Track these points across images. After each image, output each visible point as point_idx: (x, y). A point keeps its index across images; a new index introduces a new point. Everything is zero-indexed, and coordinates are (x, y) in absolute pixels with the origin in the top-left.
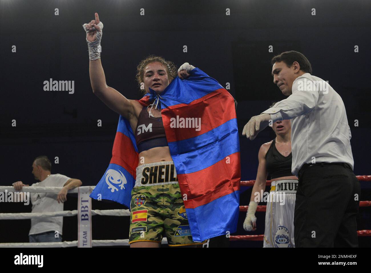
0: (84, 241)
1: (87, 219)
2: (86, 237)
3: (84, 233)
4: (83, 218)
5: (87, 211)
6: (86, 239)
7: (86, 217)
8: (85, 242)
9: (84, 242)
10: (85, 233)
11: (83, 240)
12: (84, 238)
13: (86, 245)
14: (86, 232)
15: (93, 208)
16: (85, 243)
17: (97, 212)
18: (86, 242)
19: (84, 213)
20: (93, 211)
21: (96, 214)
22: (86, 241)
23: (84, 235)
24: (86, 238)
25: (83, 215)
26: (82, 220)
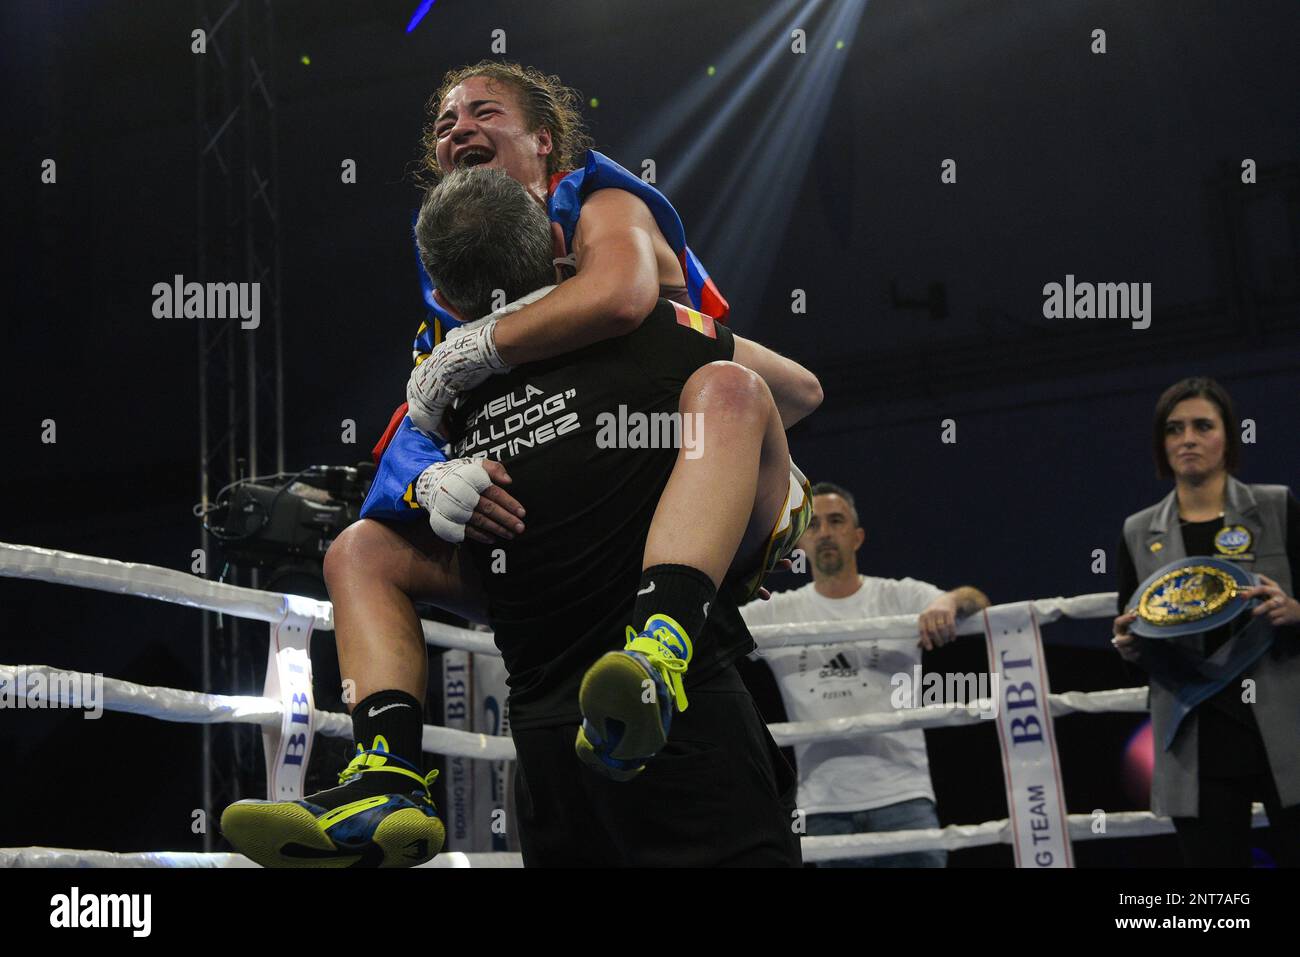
0: (1036, 825)
1: (1038, 737)
2: (1040, 806)
3: (1032, 794)
4: (1019, 731)
5: (1032, 703)
6: (1041, 818)
7: (1032, 729)
8: (1040, 828)
9: (1035, 829)
10: (1036, 792)
11: (1032, 822)
12: (1033, 811)
13: (1047, 838)
14: (1041, 787)
15: (1057, 687)
16: (1039, 834)
17: (1069, 700)
18: (1046, 828)
19: (1022, 714)
20: (1056, 696)
21: (1069, 707)
22: (1043, 825)
23: (1032, 799)
24: (1041, 813)
25: (1016, 723)
26: (1018, 740)
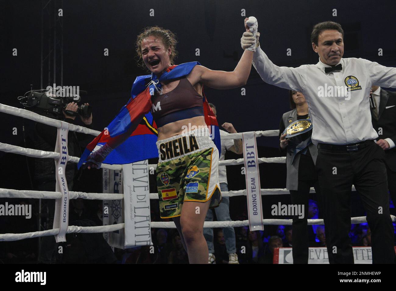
1: (254, 166)
2: (254, 183)
3: (252, 180)
4: (250, 164)
5: (254, 157)
6: (254, 186)
7: (253, 164)
8: (253, 188)
9: (252, 189)
10: (253, 180)
11: (252, 187)
12: (252, 184)
13: (255, 191)
14: (254, 178)
15: (260, 156)
16: (253, 190)
17: (263, 159)
18: (255, 188)
19: (251, 160)
20: (259, 158)
21: (262, 161)
22: (254, 188)
23: (252, 181)
24: (254, 185)
25: (249, 162)
26: (249, 166)
